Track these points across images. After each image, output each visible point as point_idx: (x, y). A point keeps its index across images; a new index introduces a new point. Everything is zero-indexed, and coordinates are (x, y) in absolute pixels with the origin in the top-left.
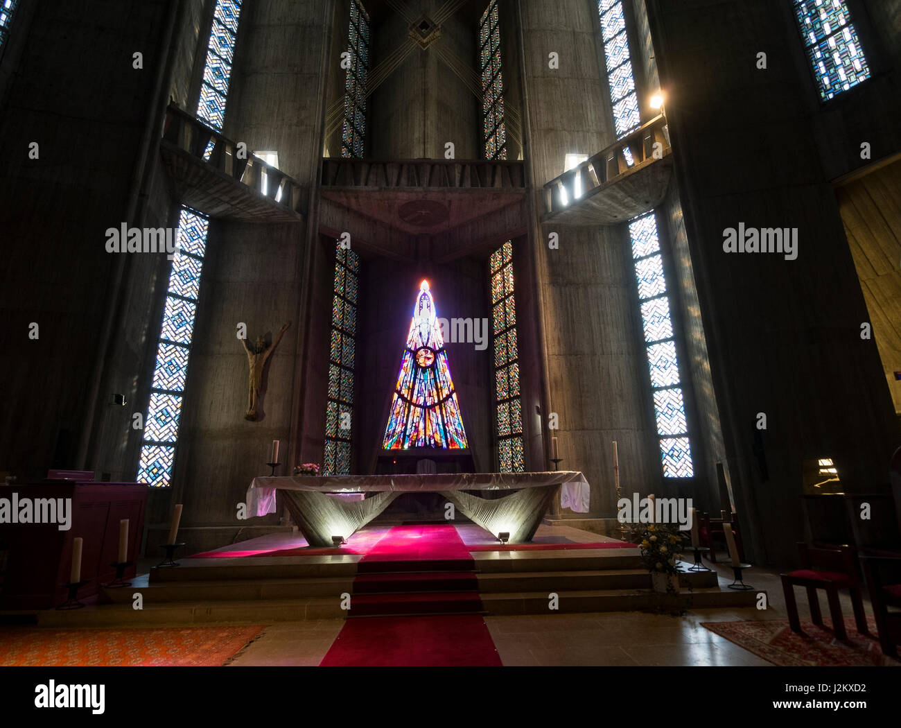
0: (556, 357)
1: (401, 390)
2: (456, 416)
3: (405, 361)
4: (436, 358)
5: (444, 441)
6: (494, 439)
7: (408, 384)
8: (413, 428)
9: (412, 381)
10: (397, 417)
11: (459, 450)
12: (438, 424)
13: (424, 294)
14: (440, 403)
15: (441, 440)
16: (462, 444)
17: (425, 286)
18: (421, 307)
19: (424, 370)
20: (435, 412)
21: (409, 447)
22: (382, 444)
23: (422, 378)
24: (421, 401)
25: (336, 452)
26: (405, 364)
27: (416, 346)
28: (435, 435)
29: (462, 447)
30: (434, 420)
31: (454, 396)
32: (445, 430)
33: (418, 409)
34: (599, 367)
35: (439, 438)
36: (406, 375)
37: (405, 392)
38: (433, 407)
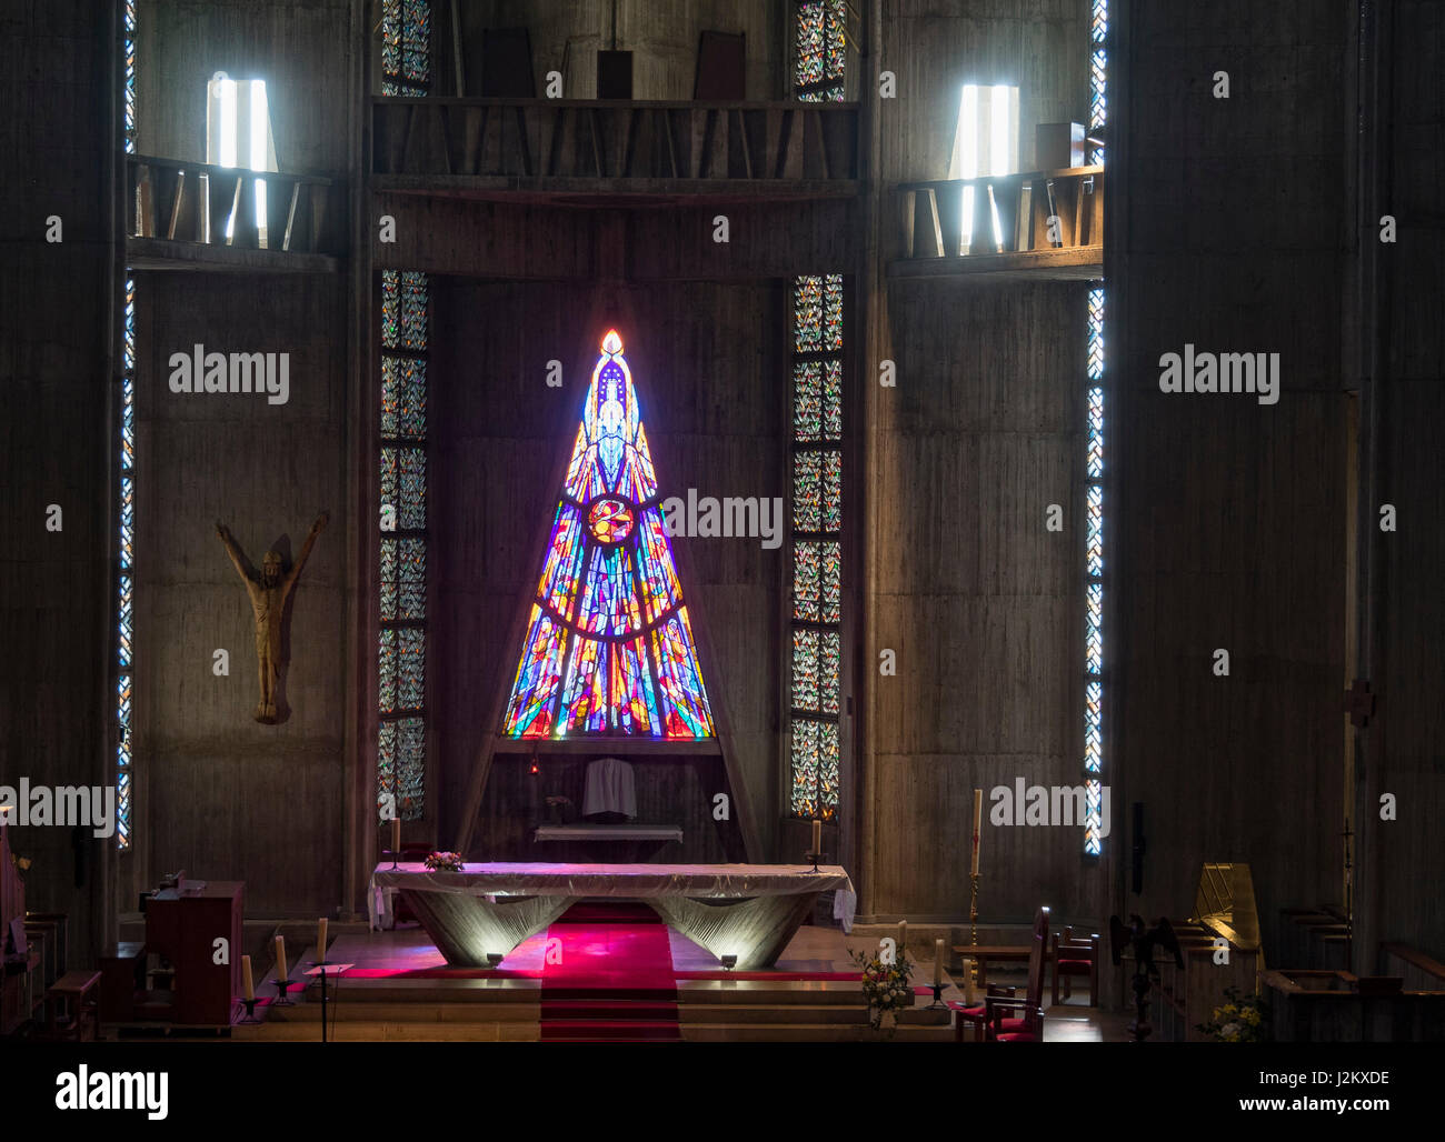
0: (895, 599)
1: (549, 599)
2: (686, 661)
3: (563, 528)
4: (638, 520)
5: (654, 718)
6: (780, 717)
7: (567, 583)
8: (580, 689)
9: (577, 576)
10: (540, 662)
11: (691, 742)
12: (639, 679)
13: (611, 365)
14: (646, 630)
15: (647, 717)
16: (700, 728)
17: (612, 342)
18: (602, 397)
19: (608, 551)
20: (634, 650)
21: (569, 732)
22: (502, 723)
23: (603, 569)
24: (601, 623)
25: (396, 744)
26: (561, 536)
27: (587, 492)
28: (634, 707)
29: (699, 735)
30: (631, 670)
31: (683, 613)
32: (658, 694)
33: (593, 644)
34: (985, 623)
35: (643, 714)
36: (562, 562)
37: (559, 602)
38: (629, 637)
